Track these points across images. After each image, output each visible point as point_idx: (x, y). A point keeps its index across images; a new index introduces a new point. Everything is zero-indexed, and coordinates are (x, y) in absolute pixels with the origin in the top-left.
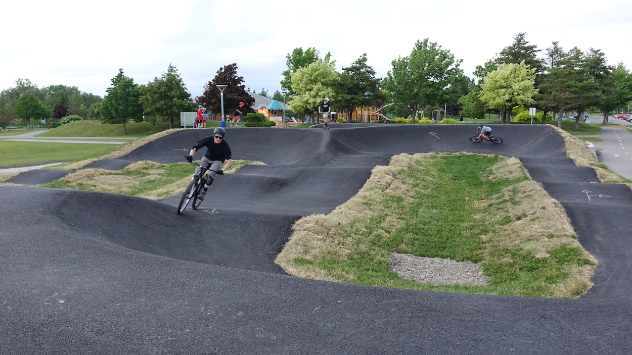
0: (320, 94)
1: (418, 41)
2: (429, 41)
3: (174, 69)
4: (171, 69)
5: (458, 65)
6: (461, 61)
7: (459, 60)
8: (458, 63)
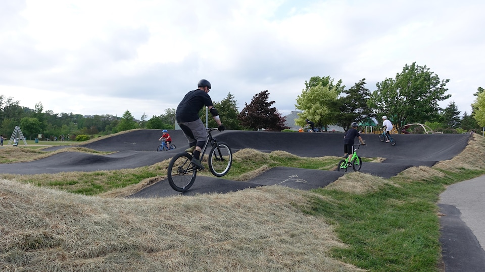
0: (318, 111)
1: (406, 65)
2: (416, 64)
3: (232, 96)
4: (230, 96)
5: (444, 85)
6: (448, 81)
7: (445, 80)
8: (444, 83)
